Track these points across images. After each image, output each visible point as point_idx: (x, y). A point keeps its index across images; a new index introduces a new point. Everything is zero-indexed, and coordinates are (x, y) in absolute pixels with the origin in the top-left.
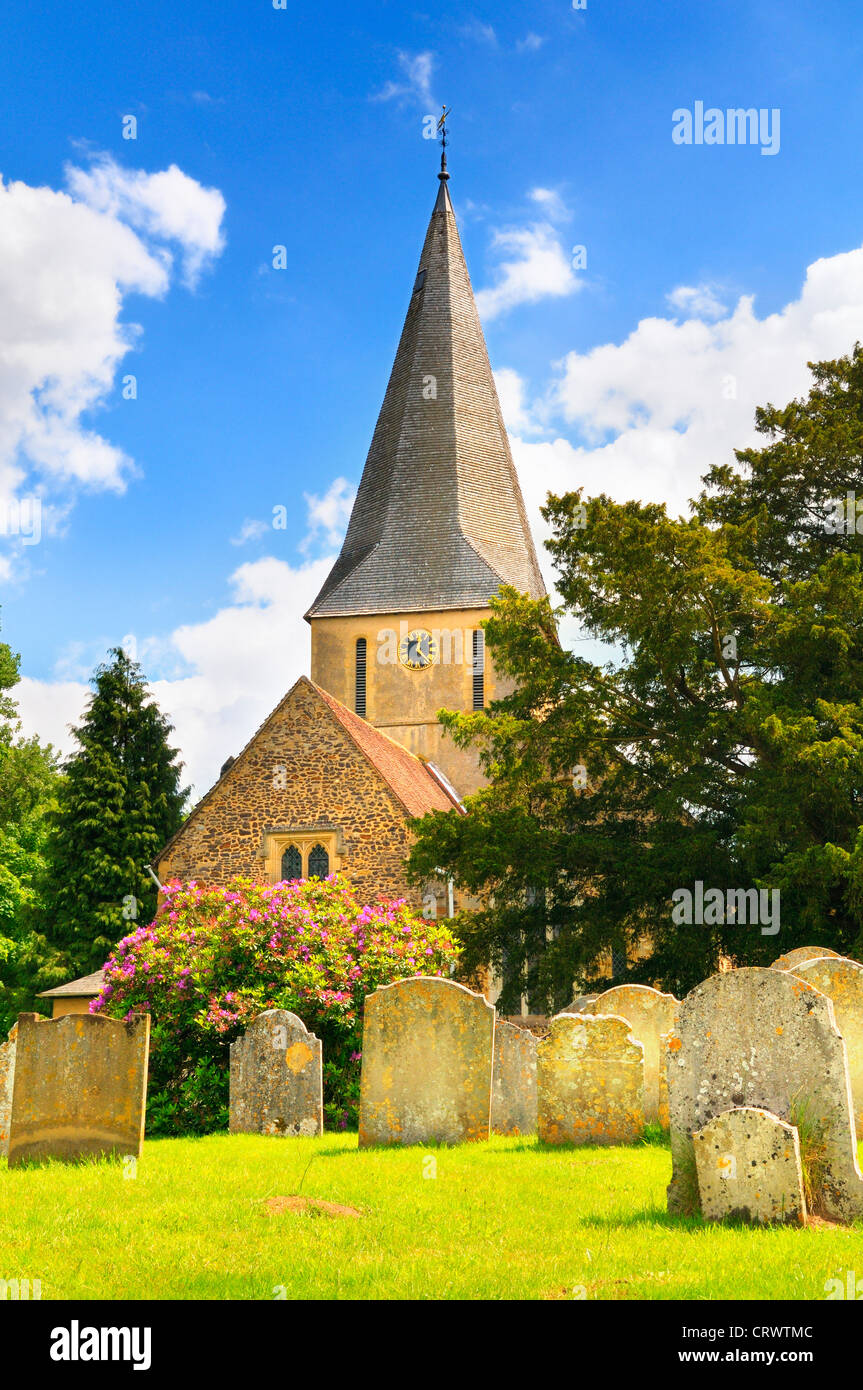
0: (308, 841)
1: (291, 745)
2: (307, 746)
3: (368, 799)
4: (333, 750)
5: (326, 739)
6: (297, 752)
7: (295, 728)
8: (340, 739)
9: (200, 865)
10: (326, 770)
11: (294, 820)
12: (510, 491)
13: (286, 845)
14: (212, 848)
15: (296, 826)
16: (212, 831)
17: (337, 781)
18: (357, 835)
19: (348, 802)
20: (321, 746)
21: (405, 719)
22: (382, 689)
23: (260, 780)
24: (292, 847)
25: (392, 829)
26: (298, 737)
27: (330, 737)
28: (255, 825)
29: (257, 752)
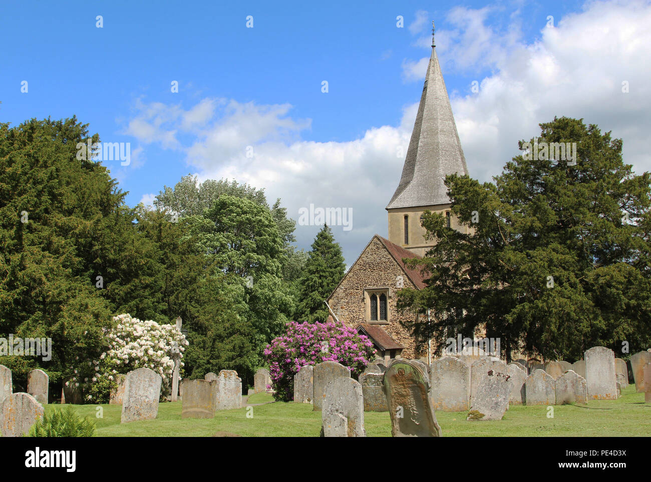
0: (379, 292)
1: (373, 259)
2: (378, 259)
3: (399, 277)
4: (387, 260)
5: (385, 256)
6: (375, 261)
8: (390, 256)
9: (343, 300)
10: (385, 267)
11: (374, 285)
12: (460, 160)
13: (371, 294)
14: (347, 295)
15: (375, 287)
16: (346, 289)
17: (389, 271)
18: (396, 290)
19: (393, 278)
20: (383, 259)
23: (362, 271)
24: (374, 294)
26: (375, 256)
27: (386, 255)
28: (361, 287)
29: (361, 261)
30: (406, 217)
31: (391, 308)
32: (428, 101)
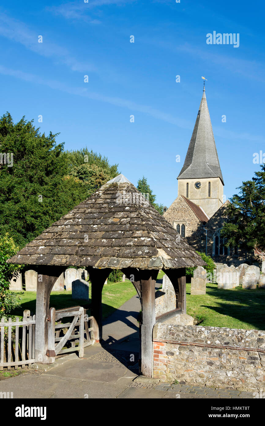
0: (181, 223)
1: (178, 206)
2: (181, 206)
3: (192, 216)
4: (186, 207)
6: (179, 207)
7: (179, 203)
8: (187, 205)
10: (184, 211)
11: (179, 220)
13: (177, 224)
15: (179, 221)
17: (186, 213)
18: (190, 222)
19: (188, 217)
20: (184, 207)
21: (195, 198)
22: (191, 193)
23: (172, 212)
25: (196, 222)
26: (180, 205)
28: (172, 220)
29: (172, 207)
30: (188, 183)
31: (187, 232)
32: (200, 122)
